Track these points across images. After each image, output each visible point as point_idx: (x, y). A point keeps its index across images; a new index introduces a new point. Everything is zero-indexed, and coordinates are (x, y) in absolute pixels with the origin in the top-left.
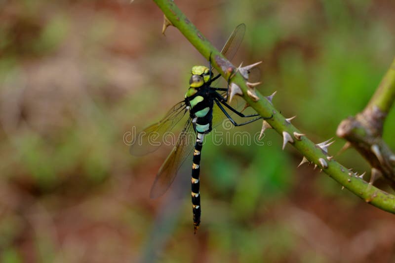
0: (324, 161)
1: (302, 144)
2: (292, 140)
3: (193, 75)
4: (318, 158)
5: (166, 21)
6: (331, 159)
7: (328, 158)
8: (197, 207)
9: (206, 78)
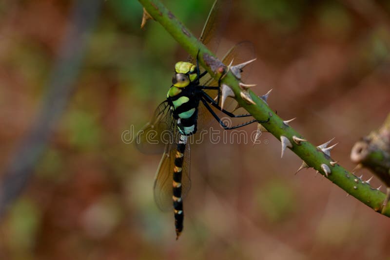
0: (327, 167)
1: (302, 149)
2: (290, 145)
3: (177, 73)
4: (321, 164)
5: (146, 15)
6: (334, 164)
7: (332, 163)
8: (180, 212)
9: (192, 76)
